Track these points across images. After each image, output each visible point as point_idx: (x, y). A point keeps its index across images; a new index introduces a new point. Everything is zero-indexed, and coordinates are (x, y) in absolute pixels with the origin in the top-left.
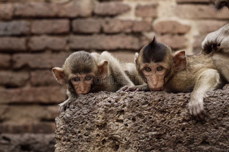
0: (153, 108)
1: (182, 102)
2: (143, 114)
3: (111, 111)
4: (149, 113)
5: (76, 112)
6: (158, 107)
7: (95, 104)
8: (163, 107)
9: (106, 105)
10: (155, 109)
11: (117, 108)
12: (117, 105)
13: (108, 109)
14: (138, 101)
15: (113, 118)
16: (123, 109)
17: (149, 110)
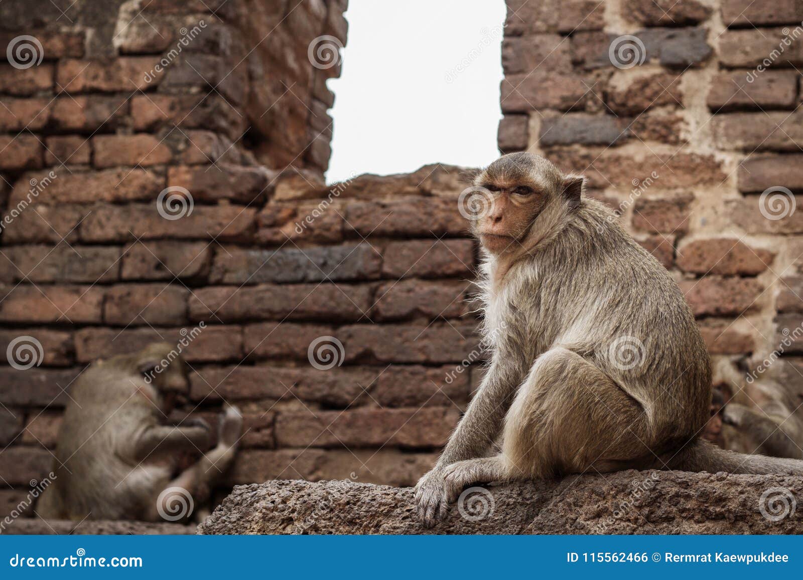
0: (336, 517)
1: (386, 507)
2: (319, 525)
3: (272, 519)
4: (328, 525)
5: (220, 517)
6: (343, 515)
7: (252, 504)
8: (351, 514)
9: (265, 508)
10: (339, 517)
11: (282, 513)
12: (282, 509)
13: (268, 514)
14: (316, 502)
15: (274, 530)
16: (291, 515)
17: (330, 519)
